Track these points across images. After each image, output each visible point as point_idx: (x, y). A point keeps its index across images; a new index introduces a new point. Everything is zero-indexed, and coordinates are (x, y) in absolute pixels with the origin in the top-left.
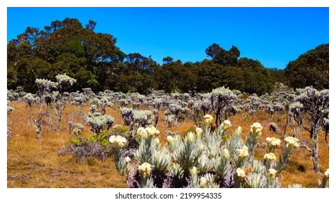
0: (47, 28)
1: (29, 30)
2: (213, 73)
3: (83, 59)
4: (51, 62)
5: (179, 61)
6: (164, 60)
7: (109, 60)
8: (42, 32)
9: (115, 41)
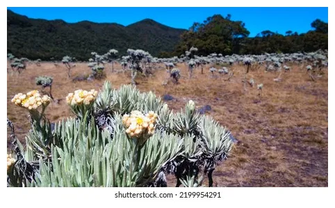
0: (205, 22)
1: (195, 24)
2: (314, 39)
3: (222, 38)
4: (205, 40)
5: (296, 33)
6: (287, 33)
7: (240, 36)
8: (202, 24)
9: (244, 24)
